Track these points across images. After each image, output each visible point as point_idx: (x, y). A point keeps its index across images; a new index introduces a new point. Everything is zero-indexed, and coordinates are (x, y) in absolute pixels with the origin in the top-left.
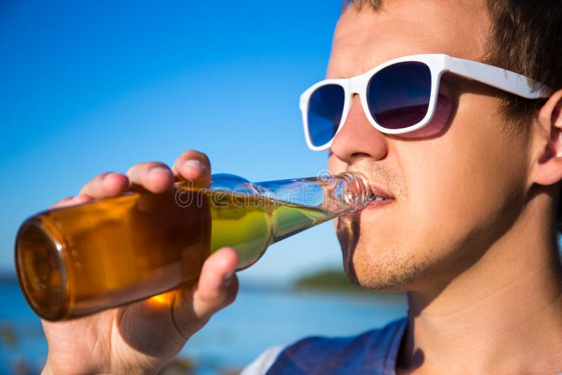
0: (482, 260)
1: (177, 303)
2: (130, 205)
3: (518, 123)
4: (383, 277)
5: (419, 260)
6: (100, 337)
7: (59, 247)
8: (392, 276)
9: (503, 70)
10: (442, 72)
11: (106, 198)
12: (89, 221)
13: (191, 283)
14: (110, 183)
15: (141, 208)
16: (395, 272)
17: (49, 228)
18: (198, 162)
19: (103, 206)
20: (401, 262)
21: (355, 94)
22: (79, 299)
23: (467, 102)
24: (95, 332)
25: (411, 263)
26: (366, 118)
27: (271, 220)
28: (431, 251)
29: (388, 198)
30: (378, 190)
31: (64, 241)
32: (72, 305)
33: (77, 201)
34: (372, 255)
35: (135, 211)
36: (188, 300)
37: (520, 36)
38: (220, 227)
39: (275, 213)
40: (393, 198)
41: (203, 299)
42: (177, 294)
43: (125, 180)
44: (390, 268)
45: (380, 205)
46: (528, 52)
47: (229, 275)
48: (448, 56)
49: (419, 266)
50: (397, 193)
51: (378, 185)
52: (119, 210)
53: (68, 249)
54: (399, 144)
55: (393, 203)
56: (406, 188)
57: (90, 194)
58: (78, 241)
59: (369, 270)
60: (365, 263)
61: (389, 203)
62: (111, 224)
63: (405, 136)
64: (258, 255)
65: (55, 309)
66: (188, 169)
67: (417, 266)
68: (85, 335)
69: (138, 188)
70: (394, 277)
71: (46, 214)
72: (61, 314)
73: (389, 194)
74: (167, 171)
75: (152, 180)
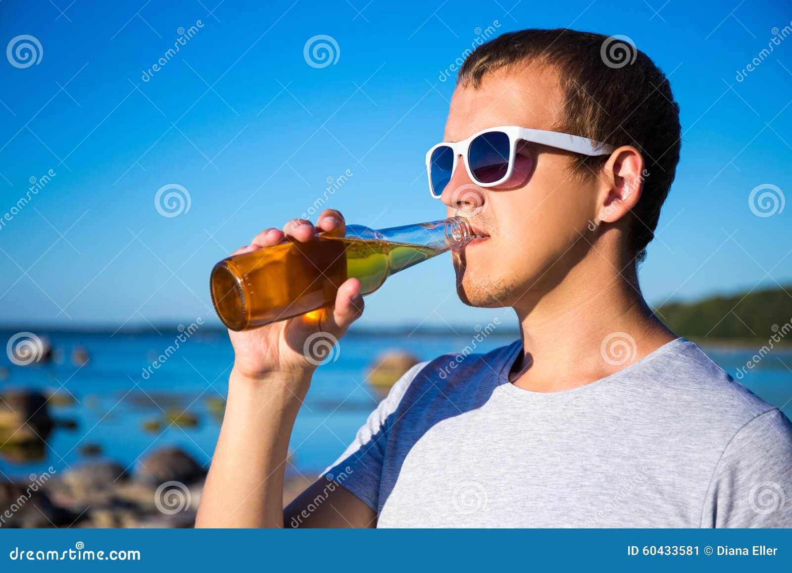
0: (564, 282)
1: (323, 318)
2: (287, 251)
3: (584, 174)
4: (482, 296)
5: (508, 282)
6: (271, 345)
7: (239, 281)
8: (489, 295)
9: (569, 135)
10: (517, 140)
11: (269, 247)
12: (260, 263)
13: (330, 304)
14: (271, 237)
15: (293, 253)
16: (491, 293)
17: (232, 269)
18: (333, 218)
19: (269, 252)
20: (495, 285)
21: (461, 155)
22: (255, 313)
23: (543, 160)
24: (267, 341)
25: (502, 285)
26: (468, 174)
27: (388, 258)
28: (517, 276)
29: (485, 236)
30: (477, 230)
31: (242, 277)
32: (249, 318)
33: (249, 249)
34: (473, 280)
35: (289, 255)
36: (330, 316)
37: (584, 107)
38: (353, 264)
39: (390, 253)
40: (489, 236)
41: (339, 315)
42: (322, 311)
43: (281, 234)
44: (487, 290)
45: (480, 241)
46: (591, 120)
47: (355, 297)
48: (522, 128)
49: (509, 287)
50: (490, 232)
51: (476, 226)
52: (280, 254)
53: (245, 282)
54: (492, 194)
55: (489, 240)
56: (497, 229)
57: (258, 244)
58: (253, 277)
59: (471, 292)
60: (469, 286)
61: (486, 240)
62: (275, 263)
63: (497, 188)
64: (380, 282)
65: (238, 323)
66: (326, 223)
67: (507, 288)
68: (260, 343)
69: (290, 238)
70: (490, 296)
71: (230, 259)
72: (242, 326)
73: (485, 233)
74: (310, 226)
75: (300, 233)
